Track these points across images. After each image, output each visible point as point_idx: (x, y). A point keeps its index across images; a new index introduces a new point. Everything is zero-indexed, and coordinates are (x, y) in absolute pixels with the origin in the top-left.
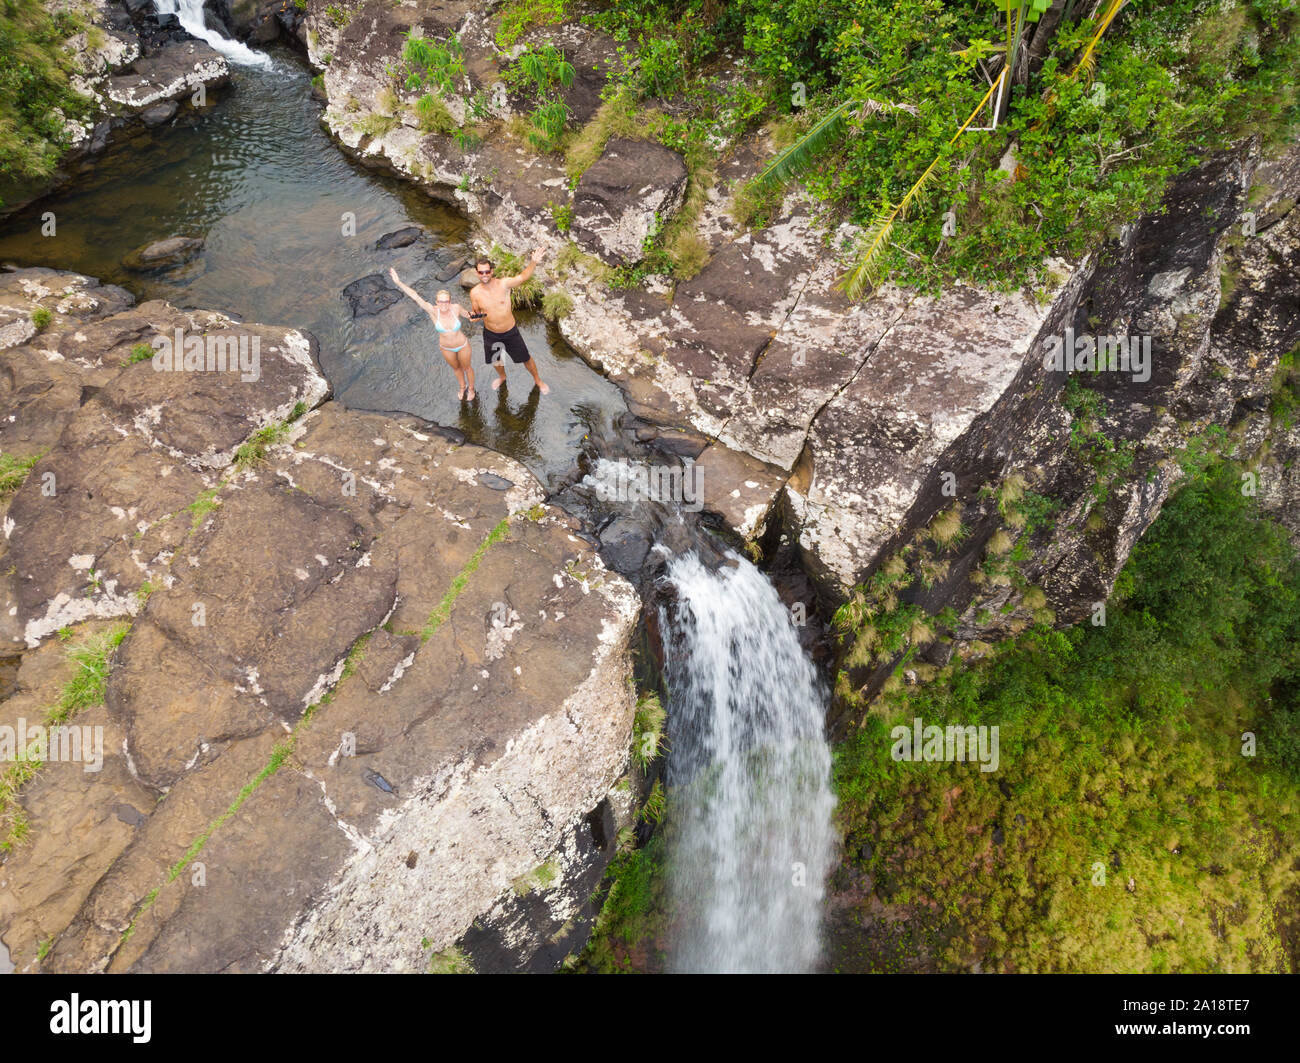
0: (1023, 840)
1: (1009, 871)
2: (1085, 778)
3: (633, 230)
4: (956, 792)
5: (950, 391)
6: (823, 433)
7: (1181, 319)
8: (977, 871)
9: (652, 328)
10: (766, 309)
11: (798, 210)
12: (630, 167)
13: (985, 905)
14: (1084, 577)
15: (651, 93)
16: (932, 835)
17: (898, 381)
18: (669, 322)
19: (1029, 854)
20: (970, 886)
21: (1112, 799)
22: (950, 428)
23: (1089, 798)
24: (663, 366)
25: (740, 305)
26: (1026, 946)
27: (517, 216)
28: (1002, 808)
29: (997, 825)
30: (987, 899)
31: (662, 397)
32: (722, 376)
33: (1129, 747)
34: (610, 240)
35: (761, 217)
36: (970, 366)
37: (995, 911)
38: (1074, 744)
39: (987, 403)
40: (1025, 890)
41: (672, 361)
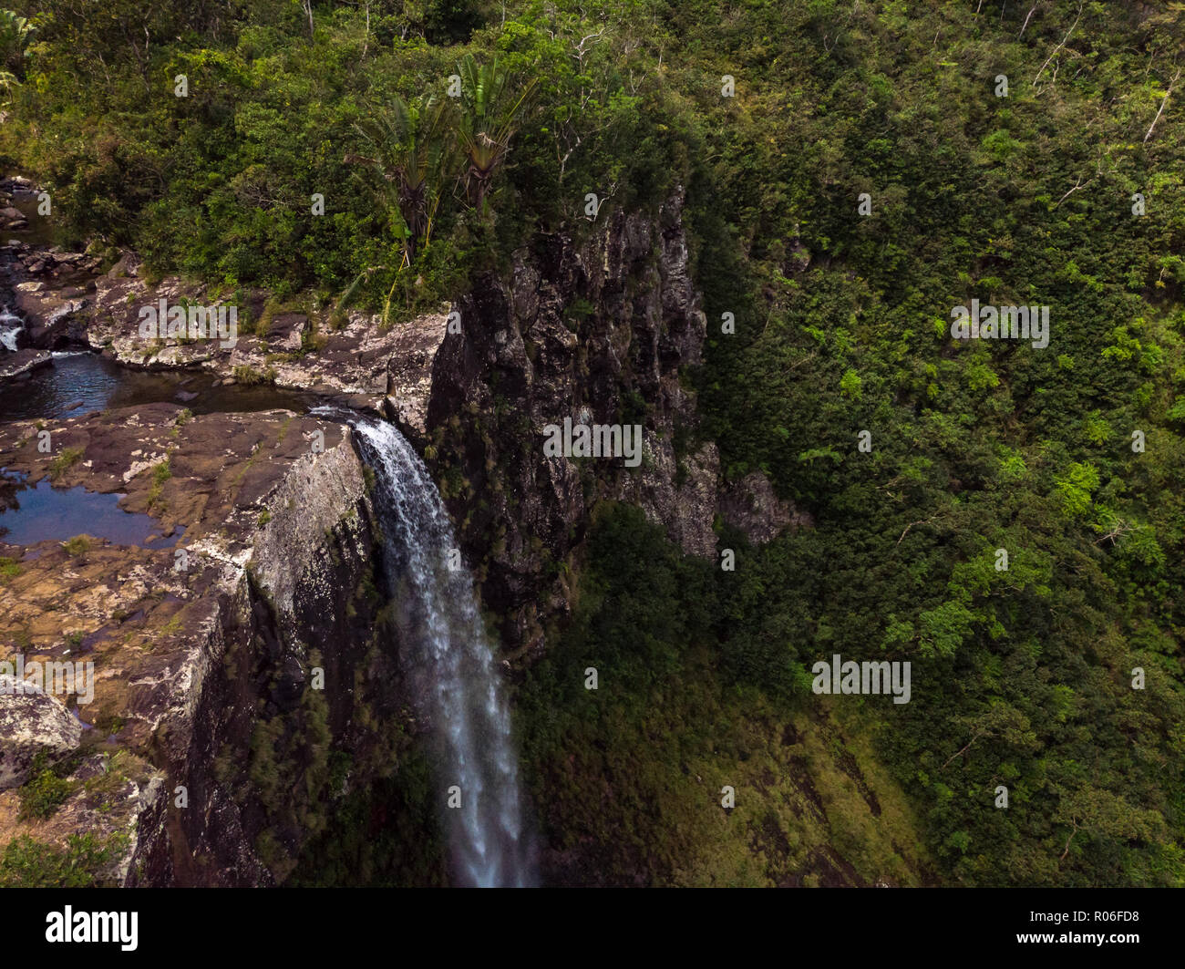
0: (624, 772)
1: (625, 794)
2: (644, 724)
3: (296, 339)
4: (572, 758)
5: (428, 341)
6: (393, 370)
7: (513, 351)
8: (607, 804)
9: (315, 368)
10: (357, 347)
11: (355, 318)
12: (286, 322)
13: (622, 825)
14: (551, 518)
15: (283, 300)
16: (569, 788)
17: (410, 344)
18: (321, 364)
19: (633, 779)
20: (607, 815)
21: (667, 733)
23: (652, 738)
24: (324, 377)
25: (347, 349)
26: (658, 840)
27: (241, 354)
28: (604, 758)
29: (607, 771)
30: (621, 820)
31: (329, 386)
32: (349, 369)
33: (660, 698)
34: (287, 345)
35: (342, 324)
36: (431, 333)
37: (630, 827)
38: (629, 705)
40: (641, 805)
41: (326, 373)
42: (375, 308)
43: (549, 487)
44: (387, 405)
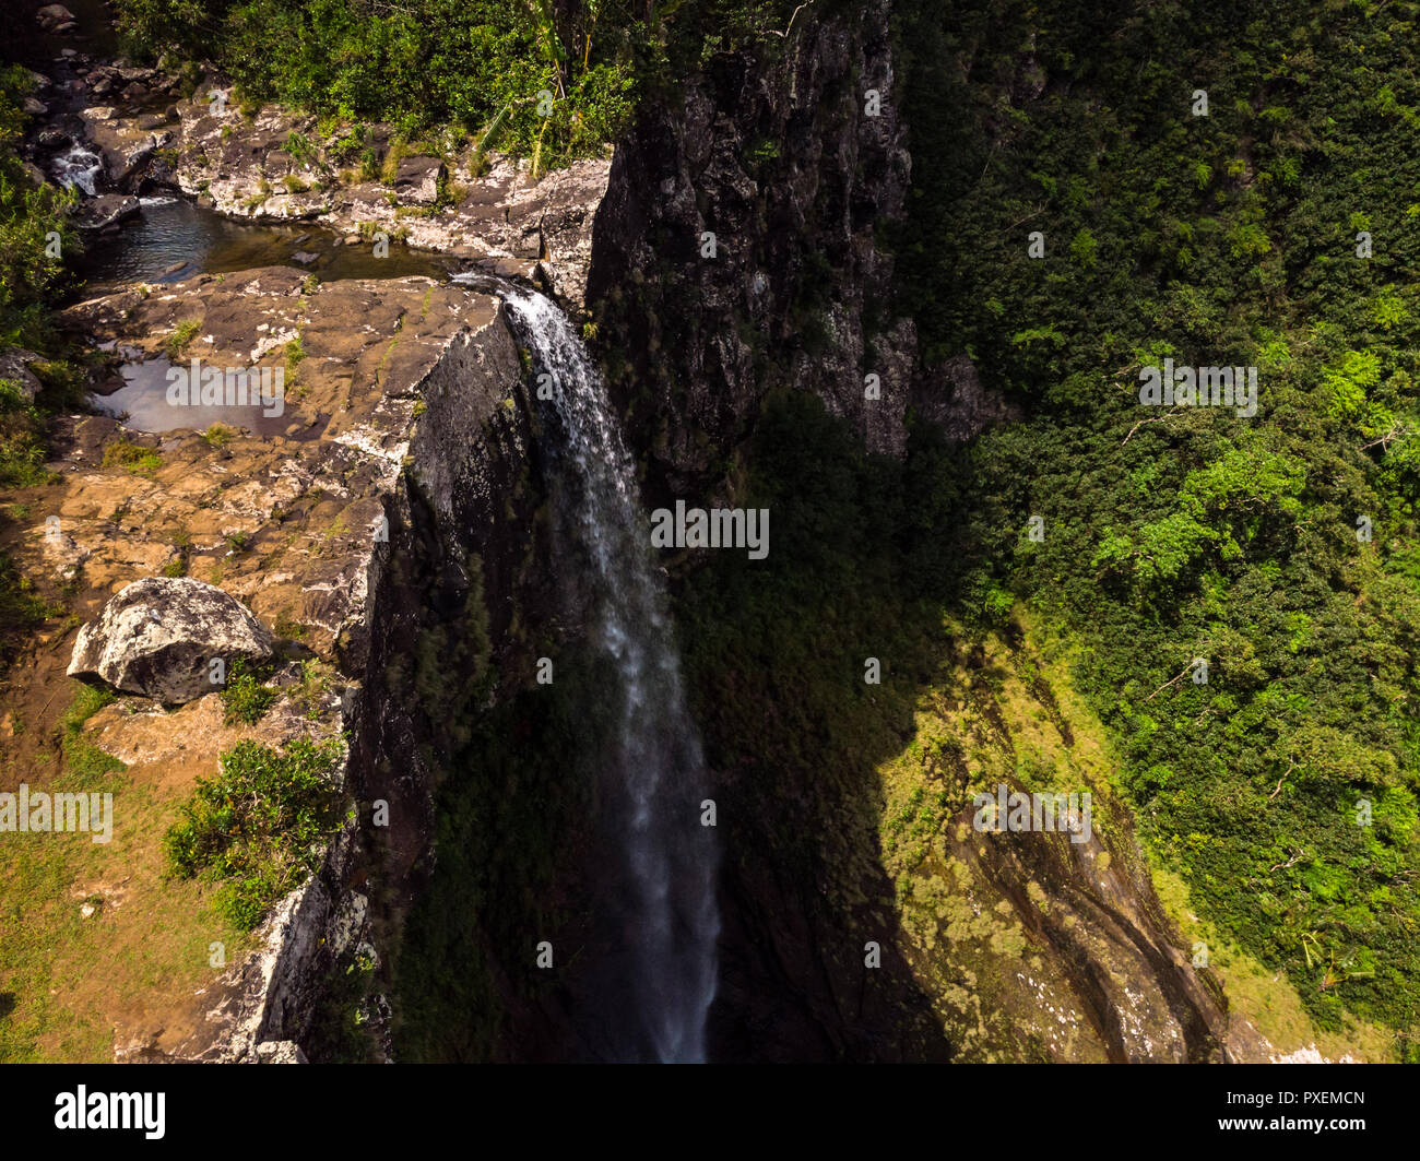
0: (790, 690)
1: (791, 714)
2: (814, 640)
3: (429, 189)
4: (733, 673)
5: (588, 194)
6: (547, 229)
7: (682, 204)
8: (771, 724)
9: (453, 226)
10: (502, 199)
11: (498, 163)
12: (416, 166)
13: (787, 747)
14: (719, 408)
15: (413, 137)
16: (730, 706)
17: (567, 198)
18: (461, 221)
19: (800, 699)
20: (771, 735)
21: (839, 651)
22: (593, 206)
23: (823, 656)
24: (466, 237)
25: (490, 203)
26: (826, 763)
27: (365, 207)
28: (769, 675)
29: (771, 689)
30: (786, 742)
31: (471, 248)
32: (495, 227)
33: (832, 612)
34: (420, 195)
35: (483, 170)
36: (591, 184)
37: (796, 750)
38: (797, 619)
39: (603, 193)
40: (808, 726)
41: (468, 232)
42: (524, 150)
43: (719, 372)
44: (540, 272)
